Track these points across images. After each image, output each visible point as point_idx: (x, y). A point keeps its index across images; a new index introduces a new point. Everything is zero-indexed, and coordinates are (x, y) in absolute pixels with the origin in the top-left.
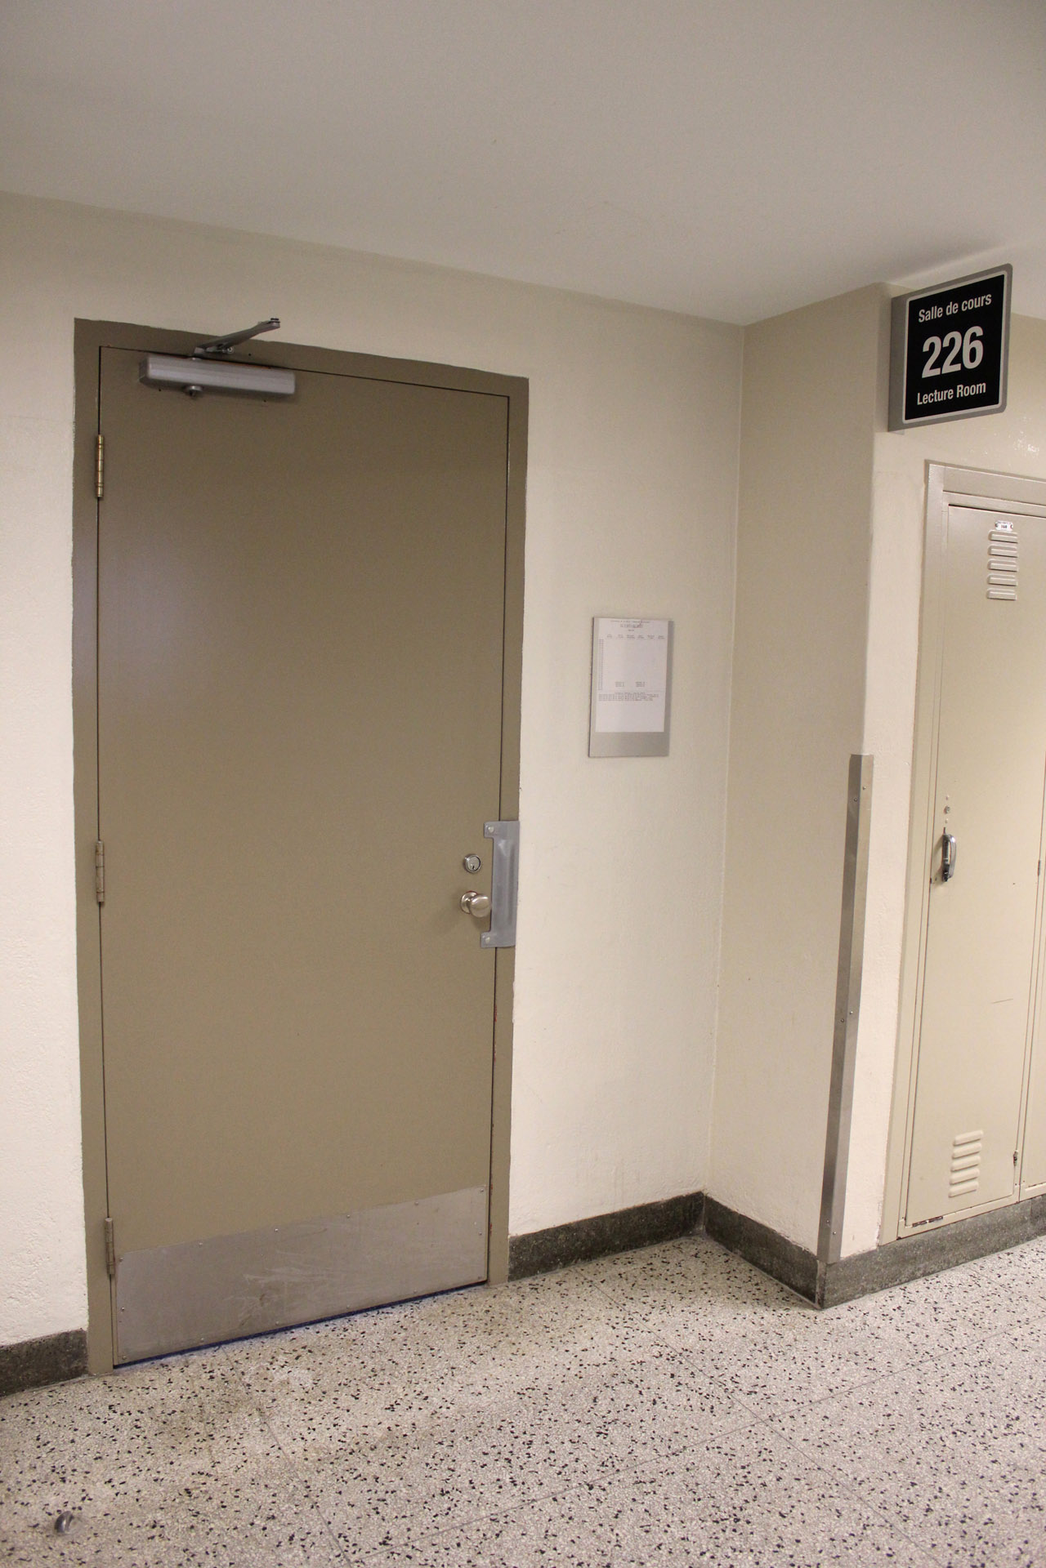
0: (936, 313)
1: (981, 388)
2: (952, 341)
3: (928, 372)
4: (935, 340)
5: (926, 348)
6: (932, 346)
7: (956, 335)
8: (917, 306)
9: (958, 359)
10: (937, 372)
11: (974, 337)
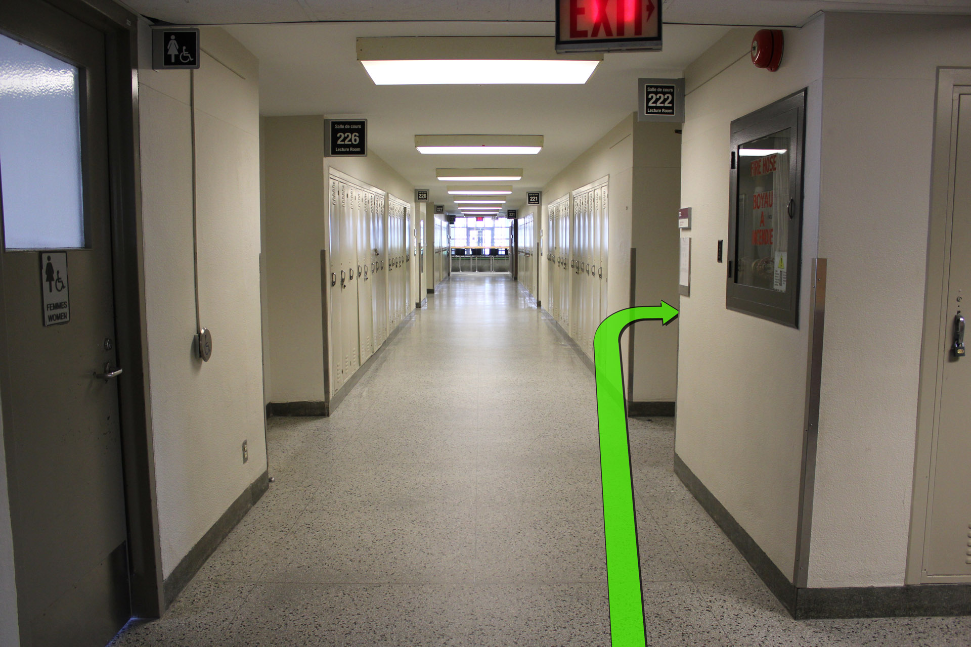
0: (342, 127)
1: (359, 149)
2: (348, 136)
3: (339, 142)
4: (342, 134)
5: (338, 135)
6: (341, 136)
7: (350, 134)
8: (334, 124)
9: (350, 140)
10: (343, 143)
11: (355, 136)
